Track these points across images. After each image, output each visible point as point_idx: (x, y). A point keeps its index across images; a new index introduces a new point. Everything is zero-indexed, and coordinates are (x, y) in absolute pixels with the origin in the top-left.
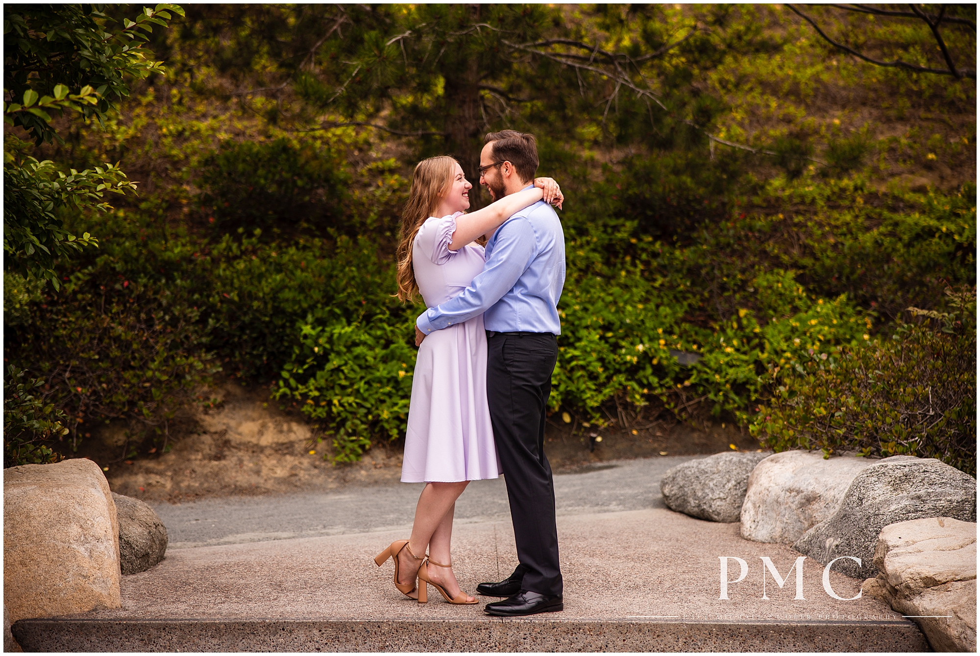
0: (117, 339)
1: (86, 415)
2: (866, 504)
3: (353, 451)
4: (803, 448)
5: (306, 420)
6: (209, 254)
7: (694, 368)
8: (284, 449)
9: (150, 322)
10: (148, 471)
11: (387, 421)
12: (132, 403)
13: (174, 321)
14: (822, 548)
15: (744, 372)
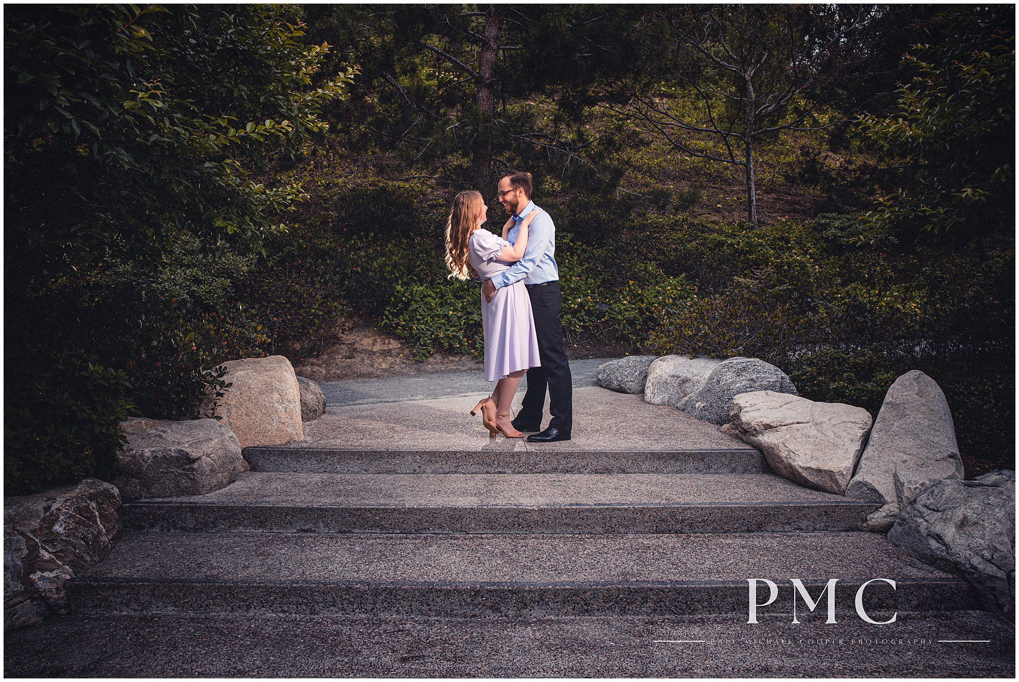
0: (295, 292)
1: (279, 333)
2: (722, 383)
3: (424, 355)
4: (677, 354)
5: (398, 337)
6: (345, 246)
7: (607, 311)
8: (386, 353)
9: (313, 283)
10: (313, 364)
11: (442, 338)
12: (303, 327)
13: (326, 282)
14: (693, 407)
15: (633, 314)
